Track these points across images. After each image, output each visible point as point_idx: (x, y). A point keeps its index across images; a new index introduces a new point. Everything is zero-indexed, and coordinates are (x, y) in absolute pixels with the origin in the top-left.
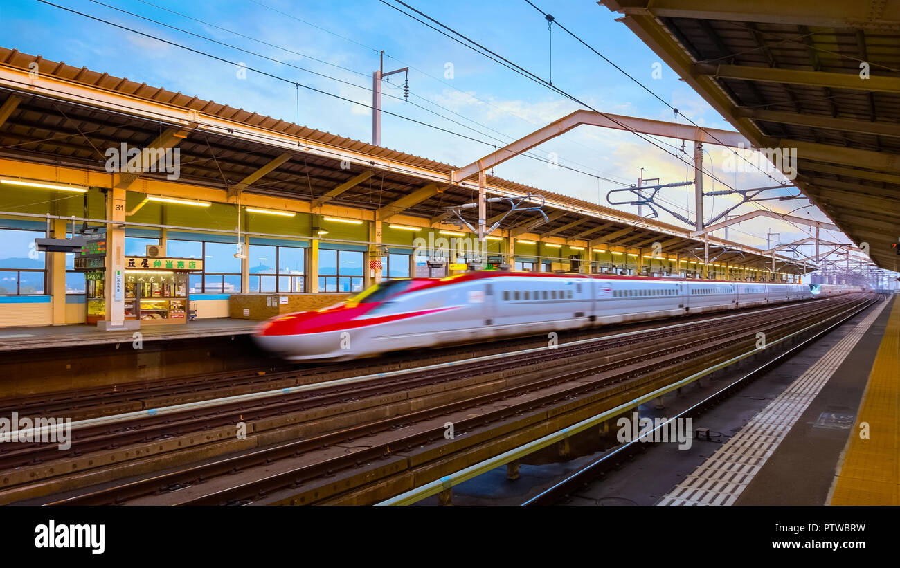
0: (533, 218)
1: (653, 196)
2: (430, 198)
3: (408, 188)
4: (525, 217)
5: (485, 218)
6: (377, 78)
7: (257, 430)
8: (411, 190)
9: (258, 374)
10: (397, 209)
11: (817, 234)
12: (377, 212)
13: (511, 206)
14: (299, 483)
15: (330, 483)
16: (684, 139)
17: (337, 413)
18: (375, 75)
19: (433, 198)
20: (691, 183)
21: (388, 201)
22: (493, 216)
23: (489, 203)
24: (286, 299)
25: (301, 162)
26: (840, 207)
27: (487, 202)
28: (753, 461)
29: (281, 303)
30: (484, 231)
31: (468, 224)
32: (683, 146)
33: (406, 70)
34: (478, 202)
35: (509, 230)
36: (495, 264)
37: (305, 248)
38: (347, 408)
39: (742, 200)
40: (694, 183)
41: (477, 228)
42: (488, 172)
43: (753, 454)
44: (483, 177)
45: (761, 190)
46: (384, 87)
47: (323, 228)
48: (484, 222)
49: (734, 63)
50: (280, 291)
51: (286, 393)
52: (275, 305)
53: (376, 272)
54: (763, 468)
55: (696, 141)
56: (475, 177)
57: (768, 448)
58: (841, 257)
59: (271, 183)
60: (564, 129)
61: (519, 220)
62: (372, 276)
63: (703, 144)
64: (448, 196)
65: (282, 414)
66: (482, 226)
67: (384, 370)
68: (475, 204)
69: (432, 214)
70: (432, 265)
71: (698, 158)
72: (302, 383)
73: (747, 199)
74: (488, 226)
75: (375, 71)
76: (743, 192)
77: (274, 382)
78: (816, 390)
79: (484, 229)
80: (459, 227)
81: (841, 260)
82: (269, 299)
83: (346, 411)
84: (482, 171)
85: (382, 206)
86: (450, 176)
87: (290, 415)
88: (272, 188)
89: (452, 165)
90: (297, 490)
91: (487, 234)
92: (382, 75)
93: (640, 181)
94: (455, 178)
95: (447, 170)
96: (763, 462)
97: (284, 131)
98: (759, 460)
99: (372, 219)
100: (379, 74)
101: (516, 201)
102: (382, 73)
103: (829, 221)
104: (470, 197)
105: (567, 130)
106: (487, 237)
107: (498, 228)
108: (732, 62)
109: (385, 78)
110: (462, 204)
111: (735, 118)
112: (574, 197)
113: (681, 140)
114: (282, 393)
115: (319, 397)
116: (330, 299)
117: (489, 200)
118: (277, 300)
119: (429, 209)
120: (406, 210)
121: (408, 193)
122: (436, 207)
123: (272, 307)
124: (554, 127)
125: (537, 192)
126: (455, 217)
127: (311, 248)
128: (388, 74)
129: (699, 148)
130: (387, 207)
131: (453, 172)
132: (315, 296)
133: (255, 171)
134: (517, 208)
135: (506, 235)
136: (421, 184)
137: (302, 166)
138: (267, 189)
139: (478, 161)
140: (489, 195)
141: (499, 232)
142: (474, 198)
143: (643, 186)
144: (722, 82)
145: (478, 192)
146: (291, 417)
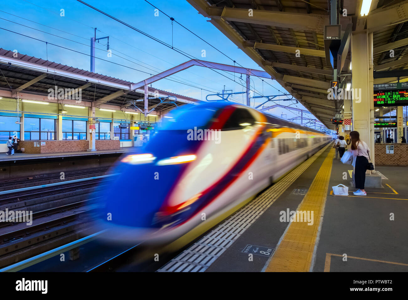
0: (172, 106)
1: (227, 98)
2: (120, 97)
3: (109, 92)
4: (167, 106)
5: (147, 106)
6: (93, 41)
7: (27, 205)
8: (110, 93)
9: (29, 179)
10: (103, 102)
11: (302, 115)
12: (93, 103)
13: (160, 101)
14: (48, 228)
15: (64, 227)
16: (241, 74)
17: (70, 196)
18: (92, 39)
19: (121, 97)
20: (245, 93)
21: (98, 98)
22: (152, 105)
23: (149, 100)
24: (45, 143)
25: (52, 79)
26: (311, 104)
27: (148, 99)
28: (261, 209)
29: (42, 145)
30: (147, 112)
31: (139, 109)
32: (241, 77)
33: (108, 37)
34: (144, 99)
35: (160, 112)
36: (153, 127)
37: (55, 119)
38: (75, 193)
39: (267, 100)
40: (246, 92)
41: (143, 111)
42: (149, 86)
43: (262, 207)
44: (146, 88)
45: (275, 96)
46: (96, 45)
47: (64, 110)
48: (147, 108)
49: (262, 42)
50: (41, 139)
51: (43, 187)
52: (39, 146)
53: (92, 130)
54: (265, 212)
55: (247, 75)
56: (142, 88)
57: (269, 204)
58: (312, 125)
59: (35, 88)
60: (186, 67)
61: (165, 107)
62: (91, 132)
63: (250, 76)
64: (129, 96)
65: (40, 197)
66: (146, 110)
67: (96, 175)
68: (142, 100)
69: (121, 104)
70: (121, 127)
71: (248, 82)
72: (52, 182)
73: (269, 100)
74: (149, 110)
75: (92, 37)
76: (268, 97)
77: (38, 182)
78: (294, 180)
79: (147, 111)
80: (135, 110)
81: (313, 126)
82: (35, 143)
83: (75, 194)
84: (146, 85)
85: (95, 100)
86: (130, 87)
87: (45, 197)
88: (36, 91)
89: (131, 82)
90: (47, 231)
91: (148, 114)
92: (95, 40)
93: (223, 91)
94: (133, 88)
95: (129, 84)
96: (265, 210)
97: (42, 64)
98: (264, 209)
99: (91, 106)
100: (94, 39)
101: (162, 99)
102: (95, 38)
103: (306, 109)
104: (140, 97)
105: (187, 68)
106: (148, 115)
107: (154, 110)
108: (261, 42)
109: (97, 41)
110: (136, 100)
111: (263, 65)
112: (192, 97)
113: (240, 74)
114: (42, 187)
115: (61, 188)
116: (68, 143)
117: (150, 98)
118: (40, 143)
119: (120, 102)
120: (108, 102)
121: (109, 94)
122: (123, 101)
123: (37, 147)
124: (181, 66)
125: (173, 95)
126: (132, 105)
127: (58, 119)
128: (98, 39)
129: (248, 77)
130: (98, 101)
131: (131, 85)
132: (60, 141)
133: (26, 82)
134: (163, 102)
135: (159, 114)
136: (115, 90)
137: (52, 81)
138: (33, 91)
139: (144, 81)
140: (149, 96)
141: (155, 112)
142: (142, 97)
143: (225, 93)
144: (257, 50)
145: (144, 94)
146: (45, 198)
